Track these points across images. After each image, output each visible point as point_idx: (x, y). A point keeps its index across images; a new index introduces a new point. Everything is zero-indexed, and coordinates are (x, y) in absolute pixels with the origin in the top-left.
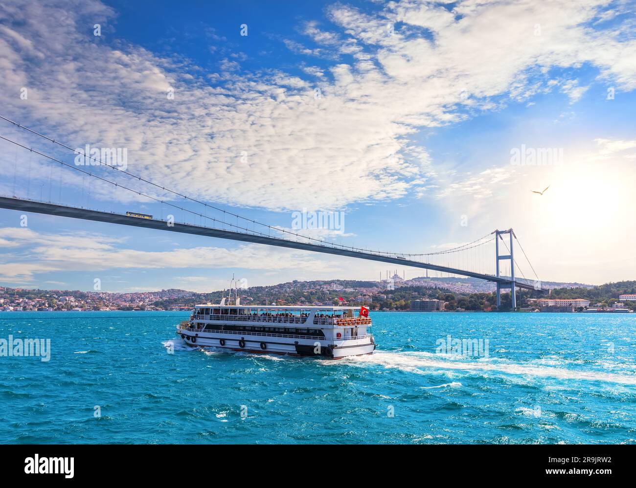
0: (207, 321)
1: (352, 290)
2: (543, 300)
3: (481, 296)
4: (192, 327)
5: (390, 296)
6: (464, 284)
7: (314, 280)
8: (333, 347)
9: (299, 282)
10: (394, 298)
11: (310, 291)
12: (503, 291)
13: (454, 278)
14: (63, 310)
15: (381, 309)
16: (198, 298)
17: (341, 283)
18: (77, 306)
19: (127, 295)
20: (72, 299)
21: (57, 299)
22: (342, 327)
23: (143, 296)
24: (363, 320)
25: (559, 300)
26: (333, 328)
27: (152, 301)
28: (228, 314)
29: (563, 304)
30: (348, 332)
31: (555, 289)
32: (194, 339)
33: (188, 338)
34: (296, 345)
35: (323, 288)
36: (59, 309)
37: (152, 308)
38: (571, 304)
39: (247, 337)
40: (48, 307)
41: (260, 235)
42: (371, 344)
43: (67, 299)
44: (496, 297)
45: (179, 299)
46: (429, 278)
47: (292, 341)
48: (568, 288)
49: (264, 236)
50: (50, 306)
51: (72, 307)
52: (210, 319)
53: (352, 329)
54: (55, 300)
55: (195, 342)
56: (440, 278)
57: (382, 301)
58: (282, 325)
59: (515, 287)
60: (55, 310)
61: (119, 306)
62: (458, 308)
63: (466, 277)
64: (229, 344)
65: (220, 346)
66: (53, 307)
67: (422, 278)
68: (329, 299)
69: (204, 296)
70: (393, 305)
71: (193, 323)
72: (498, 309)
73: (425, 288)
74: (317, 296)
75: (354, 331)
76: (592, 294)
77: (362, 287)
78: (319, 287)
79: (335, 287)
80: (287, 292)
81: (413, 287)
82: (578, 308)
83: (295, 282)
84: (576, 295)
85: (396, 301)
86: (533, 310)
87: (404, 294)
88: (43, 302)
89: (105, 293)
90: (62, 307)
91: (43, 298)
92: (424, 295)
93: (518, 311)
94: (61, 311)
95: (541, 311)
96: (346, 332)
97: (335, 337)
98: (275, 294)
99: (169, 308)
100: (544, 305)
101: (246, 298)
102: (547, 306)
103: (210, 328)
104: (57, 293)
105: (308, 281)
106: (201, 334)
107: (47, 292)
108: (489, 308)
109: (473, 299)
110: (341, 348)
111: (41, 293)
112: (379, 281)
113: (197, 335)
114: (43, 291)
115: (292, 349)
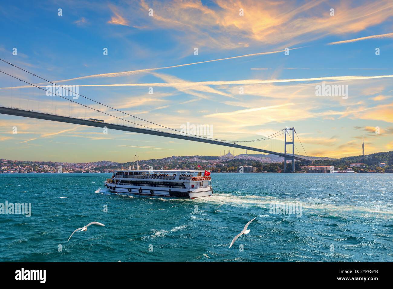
0: (121, 179)
1: (205, 161)
2: (309, 166)
3: (276, 165)
4: (113, 182)
5: (226, 164)
6: (266, 158)
7: (184, 156)
8: (189, 192)
9: (175, 157)
10: (229, 165)
11: (182, 162)
12: (288, 162)
13: (261, 155)
14: (42, 172)
15: (221, 172)
16: (119, 166)
17: (199, 157)
18: (50, 170)
19: (79, 164)
20: (47, 166)
21: (38, 166)
22: (195, 182)
23: (88, 165)
24: (206, 177)
25: (318, 167)
26: (189, 182)
27: (93, 167)
28: (132, 174)
29: (320, 169)
30: (198, 184)
31: (315, 161)
32: (114, 188)
33: (111, 188)
34: (170, 191)
35: (189, 160)
36: (39, 172)
37: (93, 171)
38: (324, 169)
39: (143, 187)
40: (33, 171)
41: (155, 130)
42: (211, 191)
43: (44, 166)
44: (284, 165)
45: (108, 167)
46: (247, 154)
47: (167, 189)
48: (323, 160)
49: (157, 131)
50: (34, 170)
51: (47, 171)
52: (123, 178)
53: (200, 183)
54: (37, 167)
55: (115, 190)
56: (253, 155)
57: (221, 167)
58: (162, 180)
59: (294, 160)
60: (37, 173)
61: (74, 170)
62: (263, 171)
63: (268, 154)
64: (133, 191)
65: (128, 192)
66: (36, 171)
67: (244, 155)
68: (193, 166)
69: (123, 165)
70: (228, 169)
71: (114, 180)
72: (285, 172)
73: (246, 160)
74: (186, 165)
75: (201, 184)
76: (335, 163)
77: (211, 159)
78: (187, 160)
79: (196, 160)
80: (169, 162)
81: (239, 159)
82: (328, 171)
83: (174, 157)
84: (327, 164)
85: (229, 167)
86: (304, 172)
87: (234, 163)
88: (30, 168)
89: (66, 163)
90: (42, 171)
91: (30, 166)
92: (245, 164)
93: (296, 172)
94: (40, 173)
95: (308, 172)
96: (197, 184)
97: (191, 187)
98: (162, 164)
99: (103, 171)
100: (309, 169)
101: (146, 165)
102: (311, 169)
103: (123, 182)
104: (38, 163)
105: (181, 156)
106: (118, 186)
107: (32, 163)
108: (280, 171)
109: (271, 166)
110: (194, 193)
111: (29, 163)
112: (220, 156)
113: (116, 186)
114: (29, 162)
115: (168, 193)
